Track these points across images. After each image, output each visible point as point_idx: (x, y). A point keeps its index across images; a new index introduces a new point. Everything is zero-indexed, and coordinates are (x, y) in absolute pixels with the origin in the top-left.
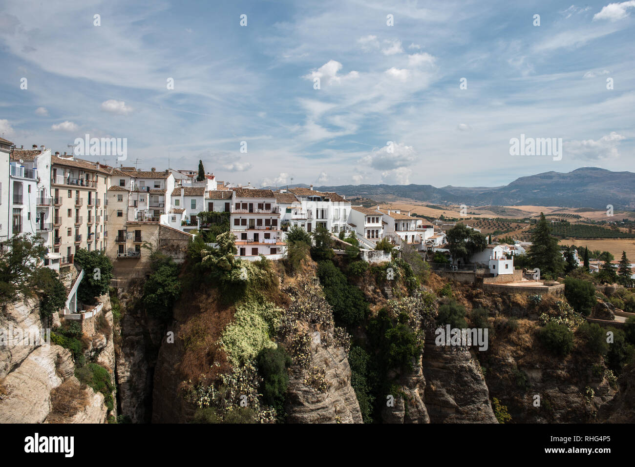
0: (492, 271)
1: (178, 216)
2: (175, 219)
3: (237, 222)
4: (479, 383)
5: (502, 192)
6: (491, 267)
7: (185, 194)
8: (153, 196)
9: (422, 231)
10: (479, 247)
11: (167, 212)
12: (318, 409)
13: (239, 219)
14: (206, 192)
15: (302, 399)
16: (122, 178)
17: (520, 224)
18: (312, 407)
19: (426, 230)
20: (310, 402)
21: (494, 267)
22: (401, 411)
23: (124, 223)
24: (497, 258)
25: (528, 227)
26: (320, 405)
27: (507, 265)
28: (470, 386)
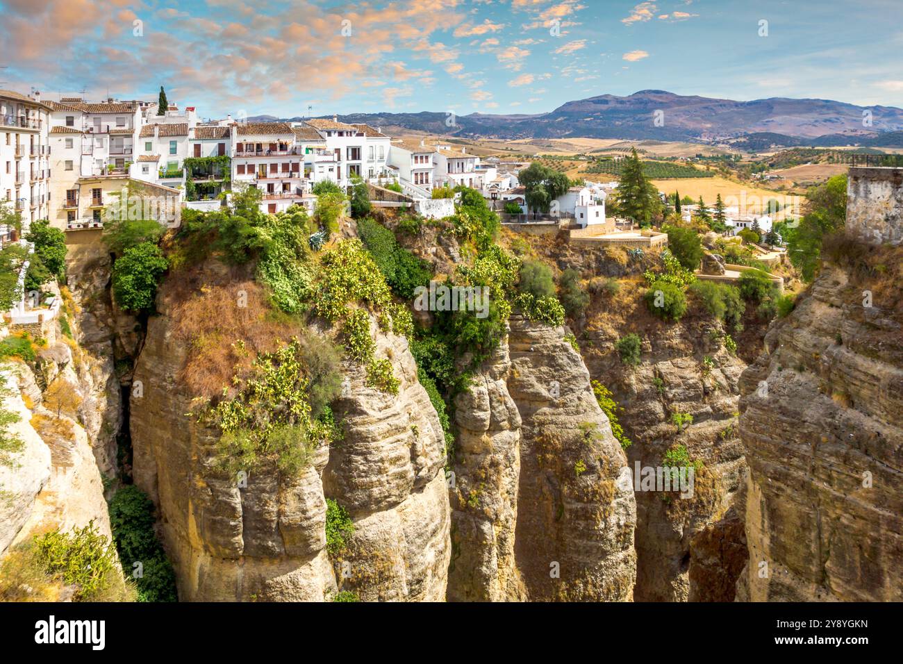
0: (579, 221)
1: (151, 166)
2: (148, 170)
3: (241, 169)
4: (577, 366)
5: (546, 121)
6: (577, 216)
7: (160, 133)
8: (115, 138)
9: (481, 172)
10: (560, 190)
11: (135, 161)
12: (388, 417)
13: (244, 166)
14: (190, 129)
15: (365, 407)
16: (70, 114)
17: (574, 162)
18: (381, 415)
19: (486, 171)
20: (377, 409)
21: (582, 216)
22: (485, 411)
23: (75, 179)
24: (584, 204)
25: (585, 165)
26: (389, 412)
27: (597, 212)
28: (567, 371)
